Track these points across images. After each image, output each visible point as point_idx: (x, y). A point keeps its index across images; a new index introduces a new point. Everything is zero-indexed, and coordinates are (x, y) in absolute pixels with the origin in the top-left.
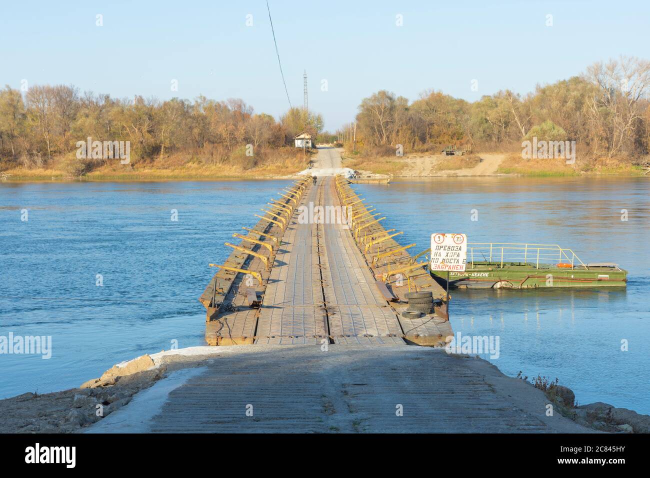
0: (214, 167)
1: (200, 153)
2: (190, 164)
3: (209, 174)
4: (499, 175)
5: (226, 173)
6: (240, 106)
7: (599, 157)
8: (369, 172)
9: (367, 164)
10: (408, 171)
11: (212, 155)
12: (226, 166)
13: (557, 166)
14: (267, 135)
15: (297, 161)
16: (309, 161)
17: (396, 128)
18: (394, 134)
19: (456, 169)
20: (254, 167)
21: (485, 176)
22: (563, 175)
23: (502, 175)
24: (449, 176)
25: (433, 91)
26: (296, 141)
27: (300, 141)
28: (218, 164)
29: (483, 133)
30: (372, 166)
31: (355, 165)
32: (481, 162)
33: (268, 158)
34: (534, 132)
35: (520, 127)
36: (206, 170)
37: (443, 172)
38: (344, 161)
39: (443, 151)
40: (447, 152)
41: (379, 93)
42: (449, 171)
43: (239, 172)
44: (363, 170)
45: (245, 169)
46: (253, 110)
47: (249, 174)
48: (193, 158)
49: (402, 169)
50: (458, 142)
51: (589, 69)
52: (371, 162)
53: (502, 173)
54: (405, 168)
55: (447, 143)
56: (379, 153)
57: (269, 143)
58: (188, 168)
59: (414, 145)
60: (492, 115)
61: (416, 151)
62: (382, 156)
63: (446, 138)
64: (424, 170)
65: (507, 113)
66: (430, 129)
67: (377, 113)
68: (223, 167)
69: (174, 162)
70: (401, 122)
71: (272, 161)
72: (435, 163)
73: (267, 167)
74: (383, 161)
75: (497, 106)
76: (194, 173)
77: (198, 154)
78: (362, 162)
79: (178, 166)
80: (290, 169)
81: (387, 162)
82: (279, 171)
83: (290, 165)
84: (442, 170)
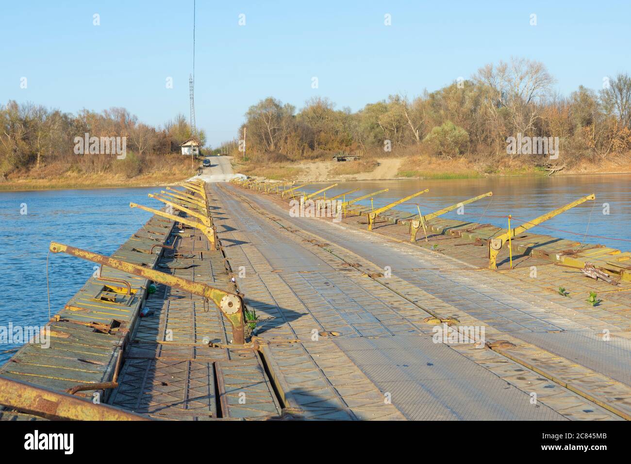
0: (95, 176)
1: (80, 162)
2: (69, 173)
3: (89, 183)
4: (400, 178)
5: (108, 182)
6: (123, 115)
7: (502, 158)
8: (263, 178)
9: (260, 170)
10: (303, 176)
11: (93, 163)
12: (108, 174)
13: (460, 168)
14: (151, 142)
15: (185, 167)
16: (197, 167)
17: (284, 135)
18: (282, 141)
19: (355, 173)
20: (138, 174)
21: (385, 180)
22: (467, 177)
23: (404, 178)
24: (348, 180)
25: (320, 99)
26: (183, 149)
27: (186, 149)
28: (99, 172)
29: (374, 138)
30: (265, 172)
31: (248, 171)
32: (378, 166)
33: (154, 166)
34: (435, 133)
35: (414, 131)
36: (86, 179)
37: (341, 176)
38: (235, 167)
39: (334, 157)
40: (338, 158)
41: (267, 100)
42: (348, 176)
43: (122, 181)
44: (256, 175)
45: (129, 177)
46: (137, 119)
47: (134, 182)
48: (72, 167)
49: (297, 174)
50: (348, 148)
51: (480, 72)
52: (264, 168)
53: (404, 176)
54: (300, 173)
55: (337, 150)
56: (270, 160)
57: (154, 150)
58: (67, 178)
59: (303, 153)
60: (384, 119)
61: (306, 158)
62: (275, 162)
63: (335, 144)
64: (320, 175)
65: (398, 118)
66: (318, 136)
67: (265, 121)
68: (105, 175)
69: (52, 171)
70: (289, 129)
71: (158, 168)
72: (330, 168)
73: (153, 174)
74: (277, 167)
75: (387, 111)
76: (73, 182)
77: (77, 162)
78: (255, 168)
79: (56, 176)
80: (178, 176)
81: (281, 168)
82: (165, 178)
83: (177, 172)
84: (339, 174)
